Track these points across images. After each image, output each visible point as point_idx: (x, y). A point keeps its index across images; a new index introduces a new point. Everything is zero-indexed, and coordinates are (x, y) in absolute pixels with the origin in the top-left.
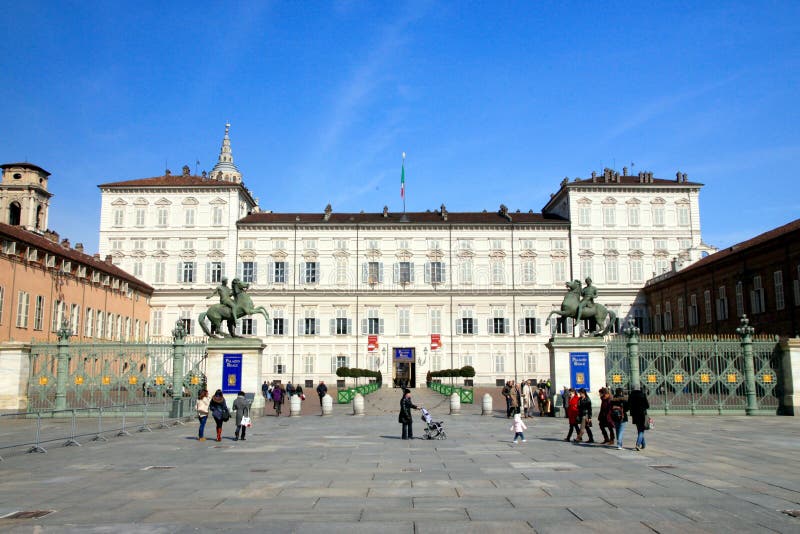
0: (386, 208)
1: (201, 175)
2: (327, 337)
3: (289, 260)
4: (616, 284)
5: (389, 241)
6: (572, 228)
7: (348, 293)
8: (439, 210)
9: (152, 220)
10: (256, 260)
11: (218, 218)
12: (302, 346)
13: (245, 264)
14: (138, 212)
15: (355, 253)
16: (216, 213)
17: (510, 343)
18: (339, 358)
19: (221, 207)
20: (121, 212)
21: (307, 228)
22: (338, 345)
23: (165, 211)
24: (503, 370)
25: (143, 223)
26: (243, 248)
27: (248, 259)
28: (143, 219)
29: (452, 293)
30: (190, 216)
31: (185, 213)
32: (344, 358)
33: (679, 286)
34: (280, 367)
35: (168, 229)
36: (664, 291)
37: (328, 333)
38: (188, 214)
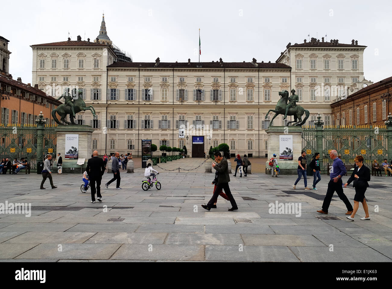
0: (189, 60)
1: (87, 40)
2: (158, 130)
3: (136, 88)
4: (315, 102)
5: (191, 77)
6: (292, 71)
7: (168, 106)
8: (219, 61)
9: (60, 66)
10: (118, 88)
11: (96, 64)
12: (143, 135)
13: (112, 90)
14: (53, 61)
15: (172, 84)
16: (95, 62)
17: (256, 134)
18: (163, 141)
19: (98, 58)
20: (44, 61)
21: (145, 70)
22: (162, 135)
23: (67, 61)
24: (251, 148)
25: (55, 67)
26: (111, 81)
27: (113, 87)
28: (55, 65)
29: (225, 107)
30: (81, 63)
31: (78, 62)
32: (166, 141)
33: (350, 103)
34: (131, 146)
35: (69, 70)
36: (342, 106)
37: (157, 128)
38: (80, 62)
